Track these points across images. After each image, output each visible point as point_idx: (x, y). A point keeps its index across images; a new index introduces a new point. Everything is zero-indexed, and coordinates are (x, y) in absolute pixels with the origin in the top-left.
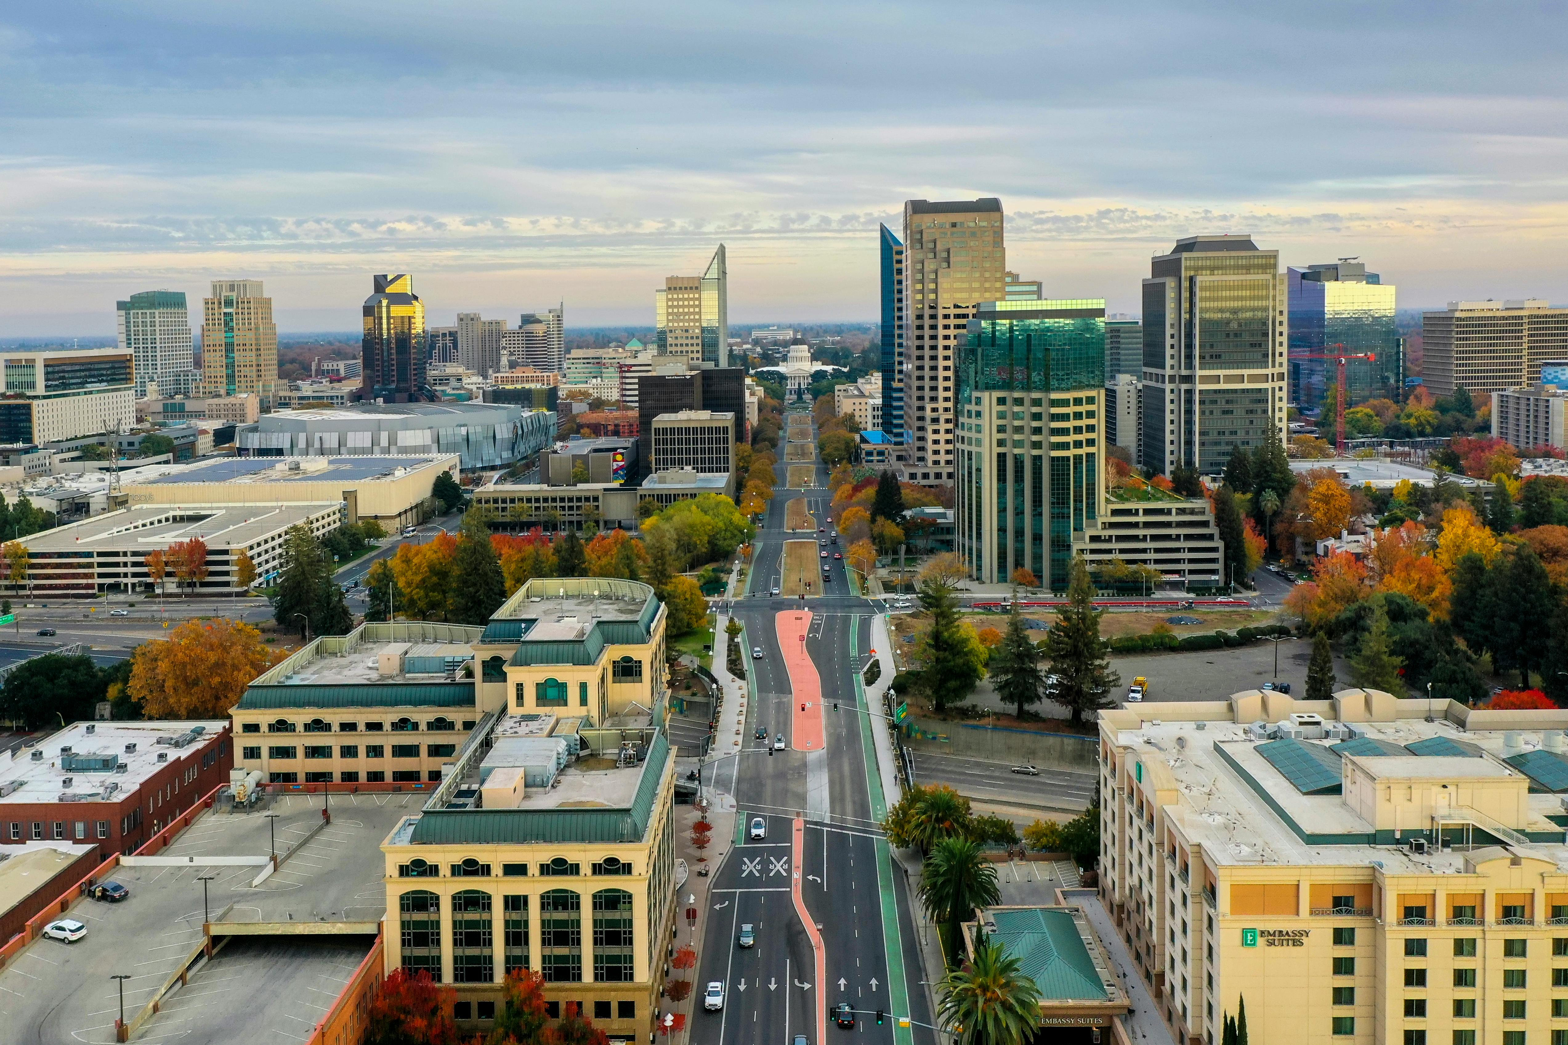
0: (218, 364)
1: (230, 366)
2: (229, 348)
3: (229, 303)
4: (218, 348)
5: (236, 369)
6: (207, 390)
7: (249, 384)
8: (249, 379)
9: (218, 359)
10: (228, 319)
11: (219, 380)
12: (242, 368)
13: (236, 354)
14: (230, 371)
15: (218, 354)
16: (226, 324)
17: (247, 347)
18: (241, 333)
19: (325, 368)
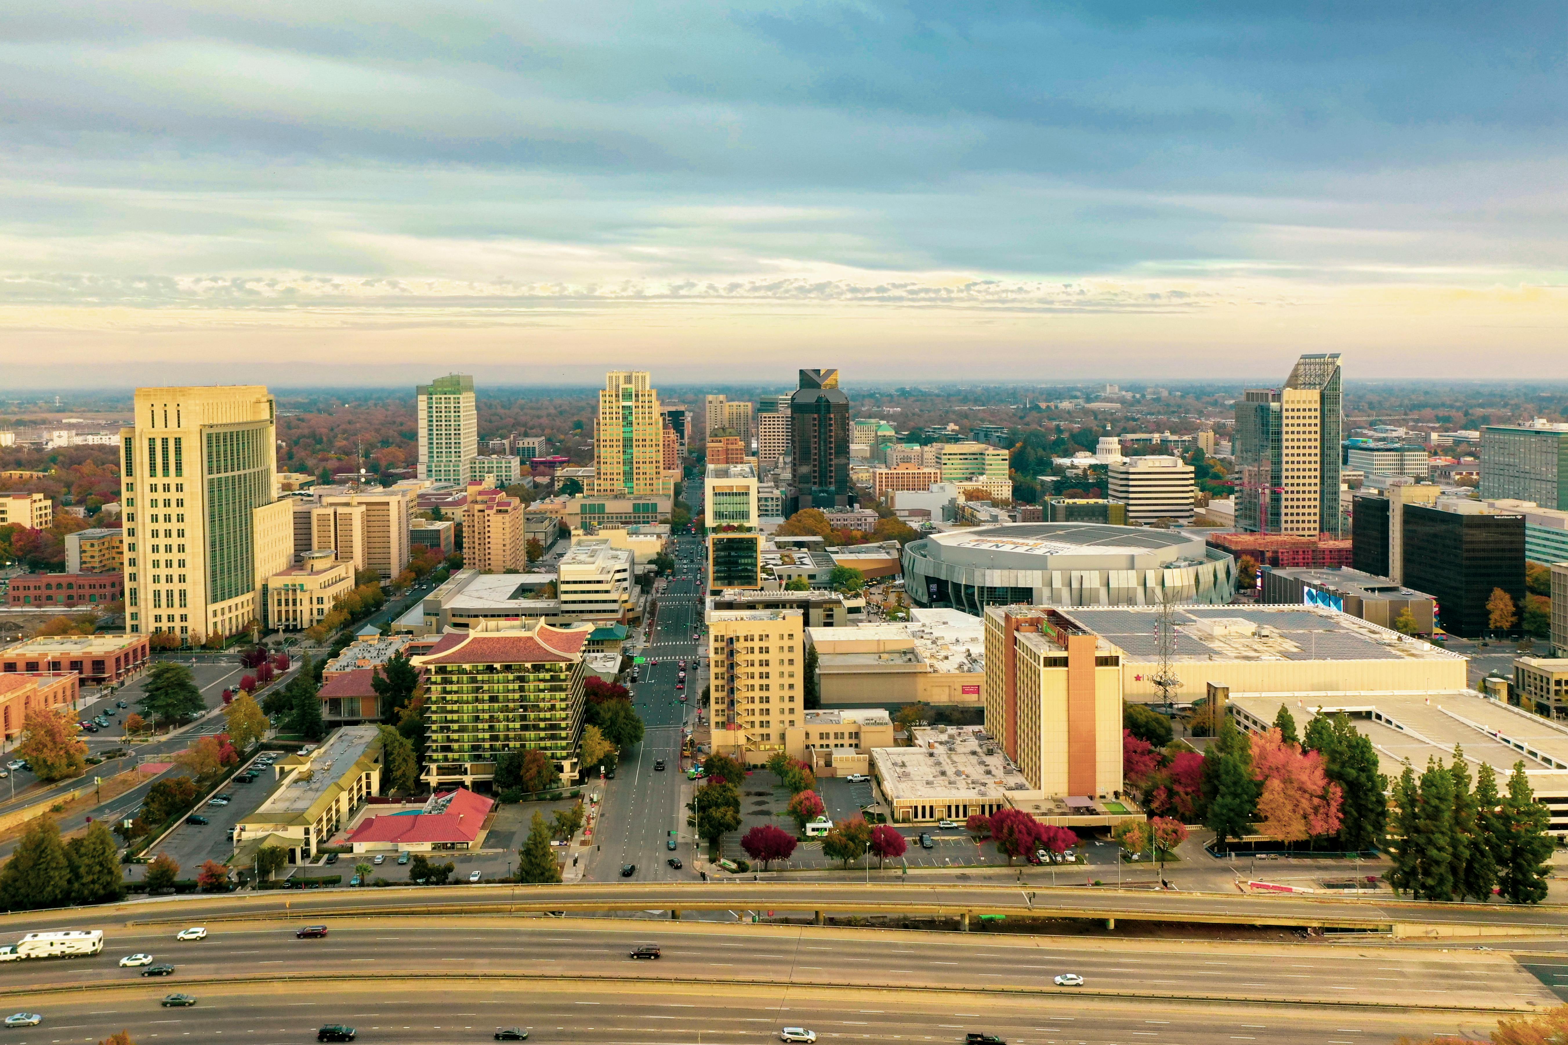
0: (615, 460)
1: (629, 462)
2: (628, 443)
3: (627, 396)
4: (615, 443)
5: (635, 465)
6: (602, 488)
7: (648, 482)
8: (648, 476)
9: (615, 455)
10: (627, 412)
11: (615, 477)
12: (641, 465)
13: (635, 450)
14: (627, 468)
15: (615, 450)
16: (625, 418)
17: (648, 443)
18: (641, 428)
19: (521, 445)
